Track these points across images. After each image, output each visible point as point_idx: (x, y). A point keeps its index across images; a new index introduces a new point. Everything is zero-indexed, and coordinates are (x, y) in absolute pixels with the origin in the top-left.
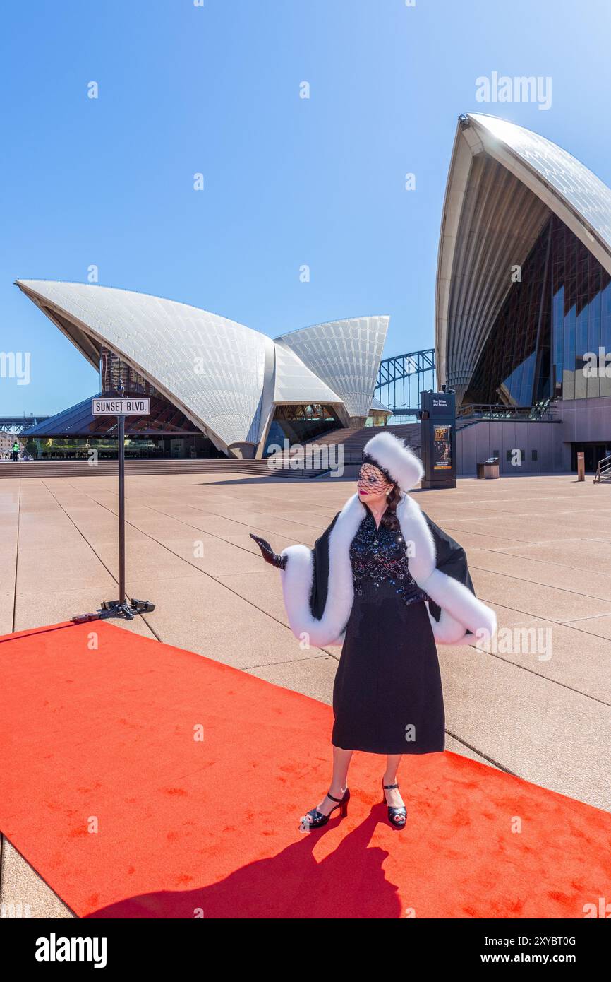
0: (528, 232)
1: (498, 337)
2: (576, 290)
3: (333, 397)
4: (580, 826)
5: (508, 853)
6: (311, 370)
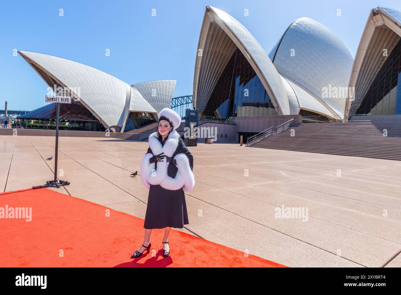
0: (228, 54)
1: (216, 92)
2: (244, 77)
3: (153, 110)
4: (224, 254)
5: (197, 263)
6: (145, 99)
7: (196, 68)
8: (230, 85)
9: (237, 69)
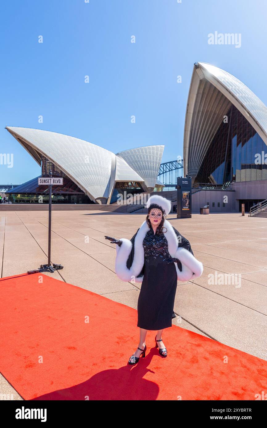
0: (222, 112)
1: (209, 155)
2: (242, 137)
3: (140, 179)
4: (245, 363)
5: (214, 375)
6: (132, 167)
7: (185, 130)
8: (226, 146)
9: (233, 128)
